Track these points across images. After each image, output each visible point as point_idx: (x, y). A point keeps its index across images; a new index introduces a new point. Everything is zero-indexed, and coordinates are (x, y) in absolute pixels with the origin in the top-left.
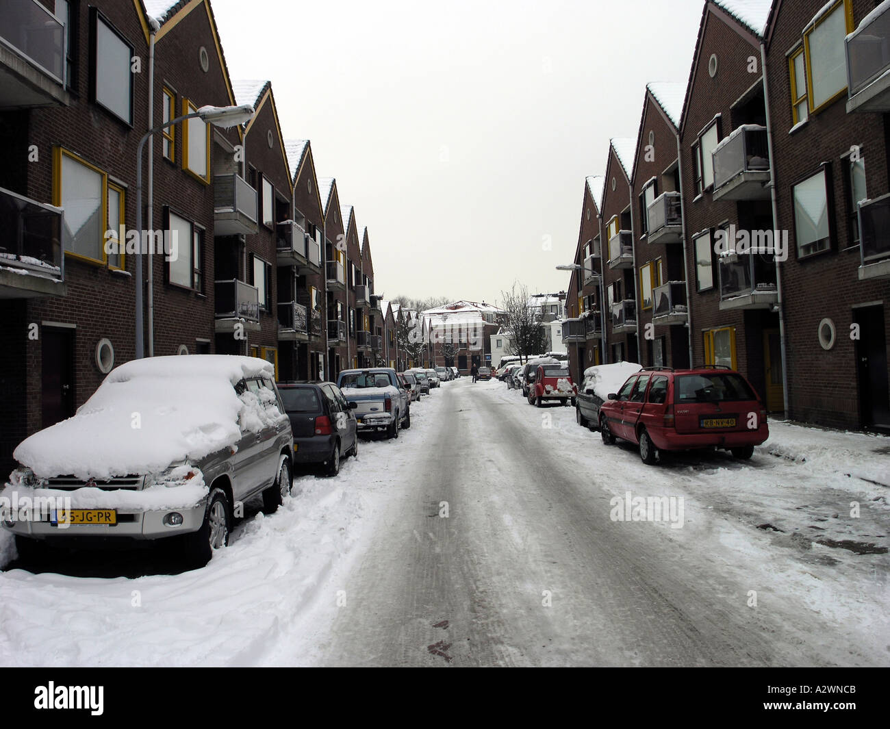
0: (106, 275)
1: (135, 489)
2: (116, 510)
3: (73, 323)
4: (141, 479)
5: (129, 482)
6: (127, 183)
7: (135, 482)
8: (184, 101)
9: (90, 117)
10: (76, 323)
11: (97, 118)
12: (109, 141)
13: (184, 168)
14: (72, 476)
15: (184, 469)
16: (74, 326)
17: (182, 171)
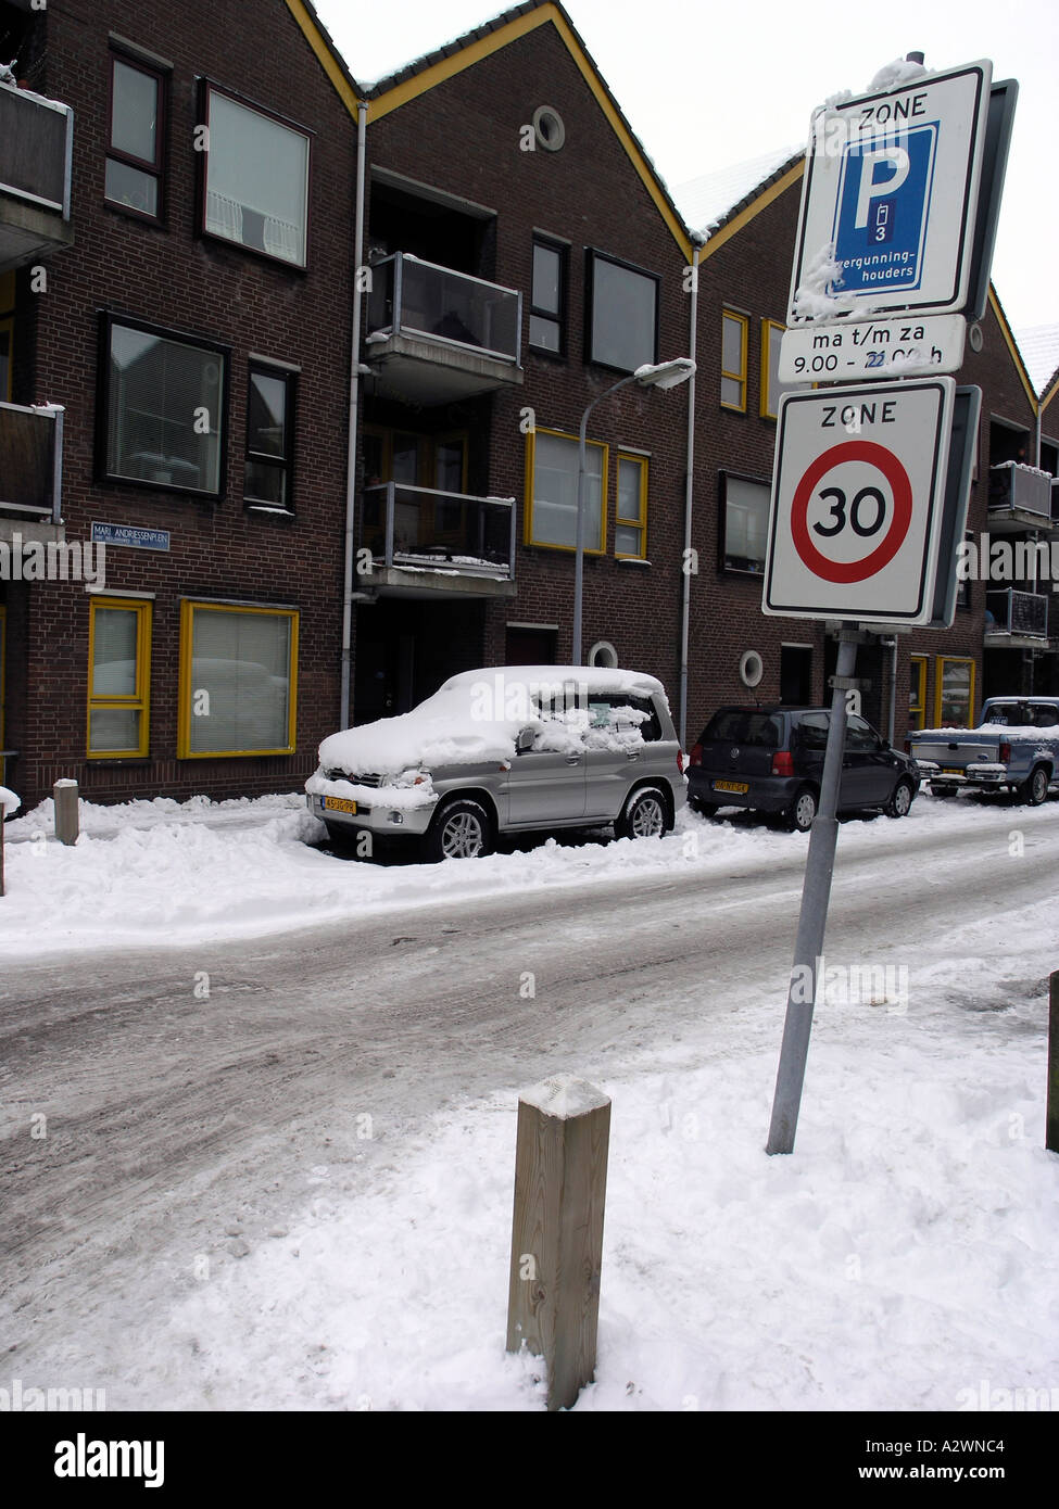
0: (610, 566)
1: (376, 787)
2: (357, 802)
3: (554, 623)
4: (380, 778)
5: (372, 780)
6: (649, 450)
7: (377, 780)
8: (764, 323)
9: (587, 381)
10: (559, 623)
11: (597, 379)
12: (619, 404)
13: (762, 415)
14: (340, 769)
15: (412, 774)
16: (556, 627)
17: (760, 419)
